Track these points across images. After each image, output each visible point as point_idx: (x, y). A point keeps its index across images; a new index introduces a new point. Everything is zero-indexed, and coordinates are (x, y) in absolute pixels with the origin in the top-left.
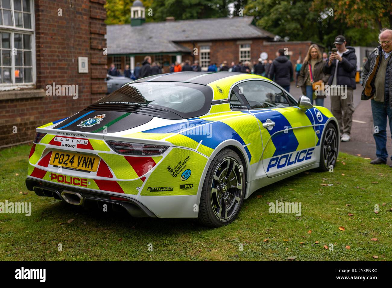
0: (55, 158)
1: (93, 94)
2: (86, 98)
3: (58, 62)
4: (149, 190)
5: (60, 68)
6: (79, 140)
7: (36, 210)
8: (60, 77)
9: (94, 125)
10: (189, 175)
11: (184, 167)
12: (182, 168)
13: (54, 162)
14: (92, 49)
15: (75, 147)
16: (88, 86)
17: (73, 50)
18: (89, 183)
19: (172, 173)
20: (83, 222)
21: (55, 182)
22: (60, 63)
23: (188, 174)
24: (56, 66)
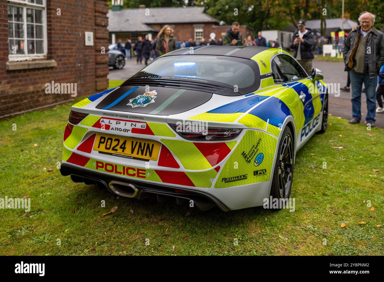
0: (100, 142)
1: (97, 63)
2: (92, 67)
3: (67, 36)
4: (224, 181)
5: (69, 41)
6: (134, 123)
7: (69, 194)
8: (69, 49)
9: (148, 104)
10: (262, 159)
11: (257, 151)
12: (255, 152)
13: (99, 147)
14: (96, 25)
15: (129, 131)
16: (93, 57)
17: (80, 26)
18: (148, 174)
19: (246, 158)
20: (129, 210)
21: (102, 171)
22: (69, 36)
23: (260, 159)
24: (65, 39)
